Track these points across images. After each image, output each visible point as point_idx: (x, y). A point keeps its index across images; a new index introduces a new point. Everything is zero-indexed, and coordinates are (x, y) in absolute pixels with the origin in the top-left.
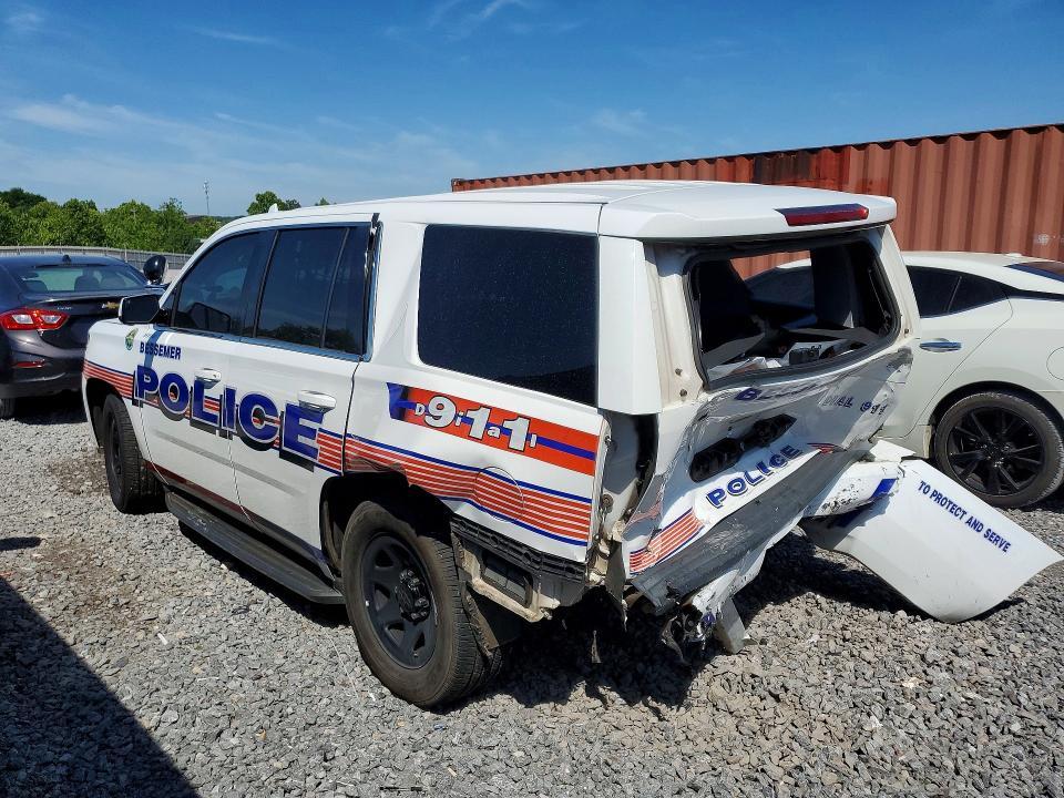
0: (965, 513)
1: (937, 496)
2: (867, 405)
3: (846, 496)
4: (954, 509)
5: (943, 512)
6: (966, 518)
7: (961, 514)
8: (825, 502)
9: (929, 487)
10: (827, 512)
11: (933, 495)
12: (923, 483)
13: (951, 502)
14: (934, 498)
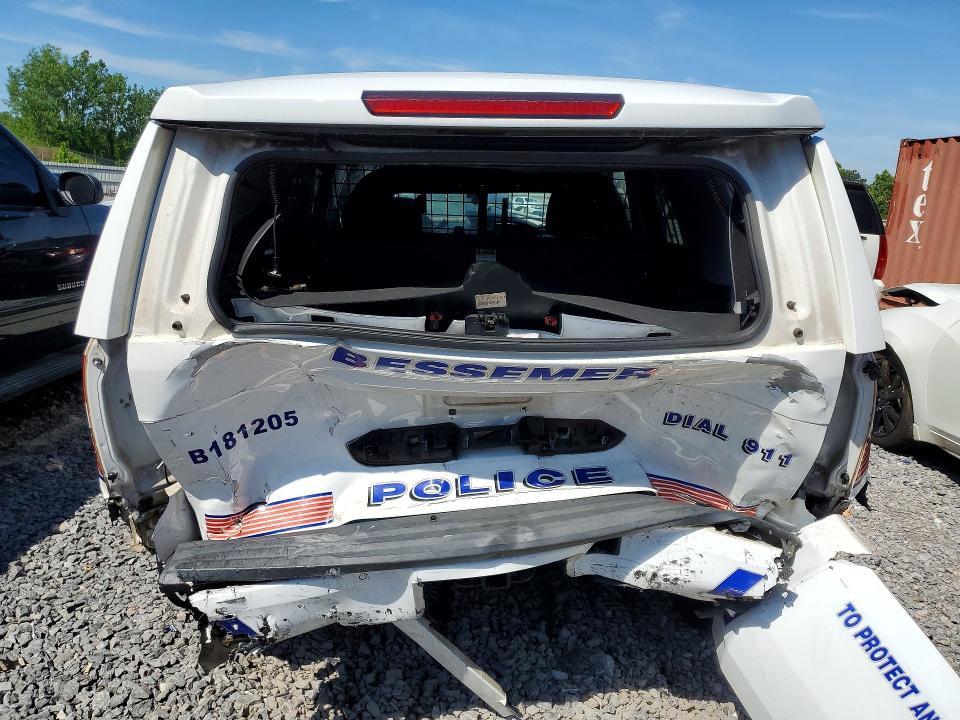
0: (914, 690)
1: (869, 640)
2: (750, 446)
3: (673, 572)
4: (895, 673)
5: (873, 672)
6: (914, 700)
7: (906, 688)
8: (641, 567)
9: (859, 617)
10: (642, 584)
11: (861, 634)
12: (850, 607)
13: (892, 661)
14: (861, 640)
